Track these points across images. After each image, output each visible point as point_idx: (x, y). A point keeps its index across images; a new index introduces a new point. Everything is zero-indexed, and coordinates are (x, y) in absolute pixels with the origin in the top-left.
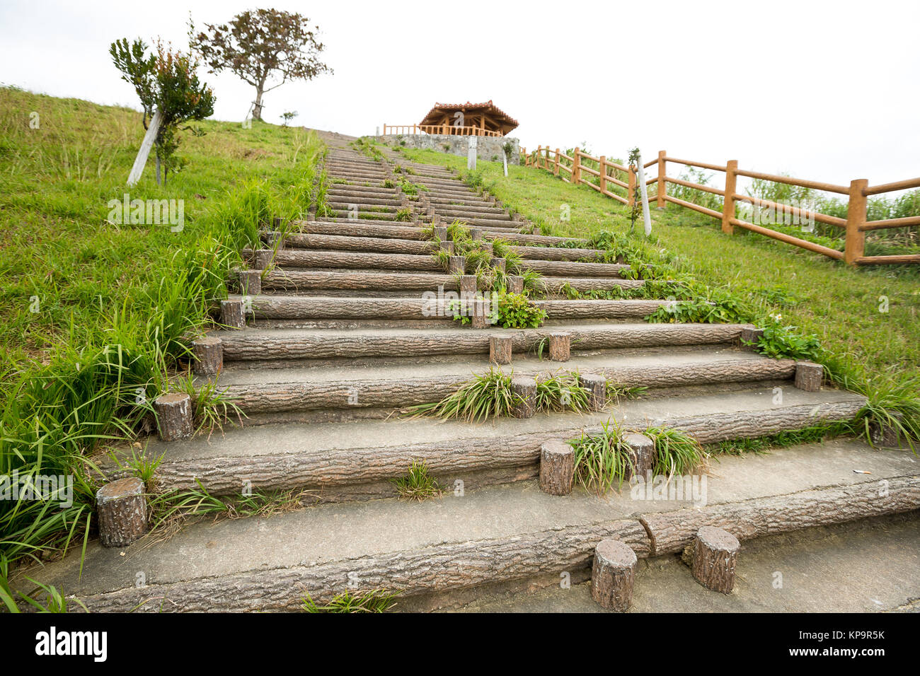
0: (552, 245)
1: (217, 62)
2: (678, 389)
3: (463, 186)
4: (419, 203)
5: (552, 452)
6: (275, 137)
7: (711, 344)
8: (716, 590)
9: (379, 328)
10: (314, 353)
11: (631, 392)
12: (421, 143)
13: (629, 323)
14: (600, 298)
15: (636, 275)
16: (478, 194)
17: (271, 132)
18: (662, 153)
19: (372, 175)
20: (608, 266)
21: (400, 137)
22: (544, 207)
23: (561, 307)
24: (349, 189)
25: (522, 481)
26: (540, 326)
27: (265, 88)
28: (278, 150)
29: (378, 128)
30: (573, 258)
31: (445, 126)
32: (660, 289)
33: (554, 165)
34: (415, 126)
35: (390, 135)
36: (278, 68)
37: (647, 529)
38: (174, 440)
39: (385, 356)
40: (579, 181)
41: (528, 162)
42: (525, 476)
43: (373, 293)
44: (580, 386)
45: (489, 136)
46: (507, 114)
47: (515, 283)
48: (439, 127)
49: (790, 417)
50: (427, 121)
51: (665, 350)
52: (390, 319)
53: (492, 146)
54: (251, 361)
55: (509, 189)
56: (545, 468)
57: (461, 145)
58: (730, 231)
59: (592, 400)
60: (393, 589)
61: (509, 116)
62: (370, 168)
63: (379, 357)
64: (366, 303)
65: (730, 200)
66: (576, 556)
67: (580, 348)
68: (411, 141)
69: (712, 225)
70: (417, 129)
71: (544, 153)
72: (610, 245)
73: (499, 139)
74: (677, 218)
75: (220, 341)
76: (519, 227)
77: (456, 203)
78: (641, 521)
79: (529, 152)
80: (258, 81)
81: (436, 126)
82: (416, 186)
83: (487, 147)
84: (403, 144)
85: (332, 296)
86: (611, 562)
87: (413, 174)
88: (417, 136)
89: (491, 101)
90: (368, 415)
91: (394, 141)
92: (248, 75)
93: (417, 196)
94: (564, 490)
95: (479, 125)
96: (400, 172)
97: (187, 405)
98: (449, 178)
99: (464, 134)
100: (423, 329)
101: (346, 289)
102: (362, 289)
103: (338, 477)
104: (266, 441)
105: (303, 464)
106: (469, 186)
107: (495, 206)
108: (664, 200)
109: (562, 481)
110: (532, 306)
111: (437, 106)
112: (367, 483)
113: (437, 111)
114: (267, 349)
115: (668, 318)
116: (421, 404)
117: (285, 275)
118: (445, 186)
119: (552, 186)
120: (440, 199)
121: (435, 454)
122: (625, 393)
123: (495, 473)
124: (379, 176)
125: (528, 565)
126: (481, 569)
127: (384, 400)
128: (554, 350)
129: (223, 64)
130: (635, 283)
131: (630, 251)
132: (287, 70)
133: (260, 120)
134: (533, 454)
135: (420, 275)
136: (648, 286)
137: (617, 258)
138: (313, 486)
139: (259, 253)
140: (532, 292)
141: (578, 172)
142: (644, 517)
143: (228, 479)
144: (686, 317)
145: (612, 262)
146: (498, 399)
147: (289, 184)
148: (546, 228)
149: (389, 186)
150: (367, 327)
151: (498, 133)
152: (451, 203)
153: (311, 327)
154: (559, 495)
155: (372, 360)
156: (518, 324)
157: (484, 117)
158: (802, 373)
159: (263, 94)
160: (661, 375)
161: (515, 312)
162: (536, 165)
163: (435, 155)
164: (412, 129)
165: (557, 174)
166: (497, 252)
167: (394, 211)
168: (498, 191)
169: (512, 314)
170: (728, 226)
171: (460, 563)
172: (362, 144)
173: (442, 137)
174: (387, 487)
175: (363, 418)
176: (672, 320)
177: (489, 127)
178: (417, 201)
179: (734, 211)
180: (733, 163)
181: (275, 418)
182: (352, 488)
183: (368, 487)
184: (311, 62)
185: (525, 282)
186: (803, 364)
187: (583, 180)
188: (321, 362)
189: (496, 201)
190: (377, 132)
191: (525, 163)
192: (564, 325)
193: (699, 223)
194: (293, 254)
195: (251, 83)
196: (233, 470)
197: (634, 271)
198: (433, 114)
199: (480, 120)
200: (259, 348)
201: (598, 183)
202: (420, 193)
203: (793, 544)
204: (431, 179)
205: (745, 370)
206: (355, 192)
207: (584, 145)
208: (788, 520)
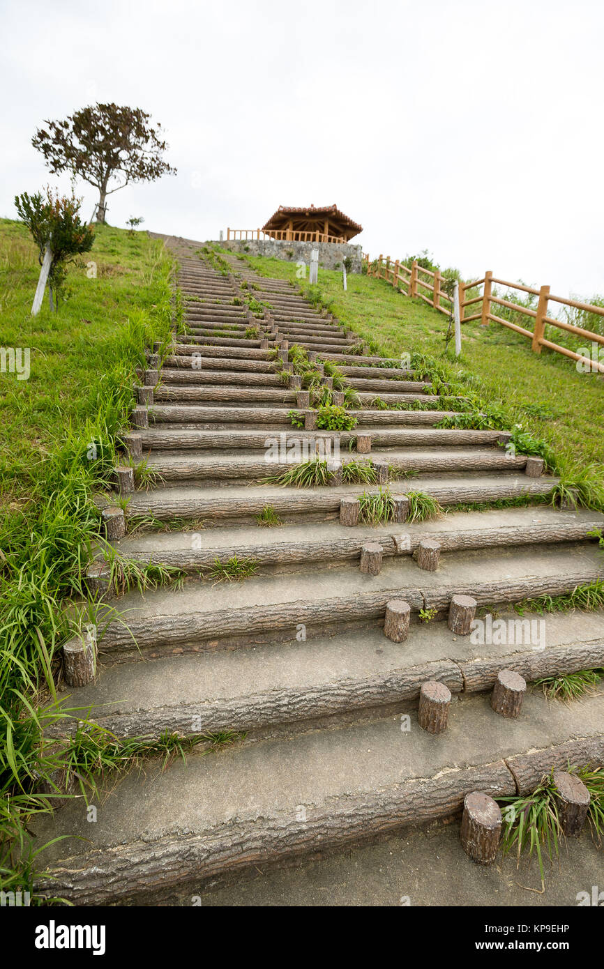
0: (373, 364)
1: (58, 161)
2: (442, 474)
3: (304, 302)
4: (264, 321)
5: (346, 502)
6: (125, 246)
7: (477, 445)
8: (426, 569)
9: (239, 429)
10: (199, 445)
11: (408, 473)
12: (265, 249)
13: (421, 428)
14: (404, 409)
15: (436, 391)
16: (317, 311)
17: (119, 241)
18: (488, 274)
19: (222, 292)
20: (415, 384)
21: (244, 243)
22: (376, 325)
23: (370, 416)
24: (202, 307)
25: (329, 520)
26: (353, 429)
27: (108, 190)
28: (134, 266)
29: (221, 232)
30: (389, 376)
31: (289, 231)
32: (450, 403)
33: (394, 276)
34: (258, 231)
35: (234, 240)
36: (120, 168)
37: (395, 541)
38: (126, 493)
39: (245, 448)
40: (415, 294)
41: (369, 271)
42: (332, 517)
43: (233, 404)
44: (371, 467)
45: (332, 243)
46: (351, 219)
47: (338, 398)
48: (282, 232)
49: (506, 491)
50: (271, 225)
51: (442, 448)
52: (247, 423)
53: (335, 253)
54: (158, 450)
55: (345, 306)
56: (343, 511)
57: (304, 252)
58: (538, 351)
59: (379, 476)
60: (258, 559)
61: (353, 221)
62: (219, 283)
63: (240, 448)
64: (230, 411)
65: (540, 323)
66: (353, 551)
67: (378, 445)
68: (255, 247)
69: (525, 344)
70: (261, 233)
71: (384, 262)
72: (420, 366)
73: (342, 246)
74: (495, 336)
75: (140, 437)
76: (351, 345)
77: (297, 321)
78: (392, 538)
79: (371, 260)
80: (100, 183)
81: (279, 231)
82: (262, 304)
83: (330, 254)
84: (247, 249)
85: (204, 406)
86: (369, 550)
87: (259, 290)
88: (261, 241)
89: (335, 205)
90: (236, 483)
91: (237, 246)
92: (91, 176)
93: (262, 314)
94: (353, 523)
95: (322, 230)
96: (247, 288)
97: (132, 473)
98: (291, 294)
99: (307, 240)
100: (270, 430)
101: (213, 400)
102: (226, 401)
103: (224, 512)
104: (179, 494)
105: (204, 504)
106: (310, 303)
107: (332, 324)
108: (488, 318)
109: (351, 518)
110: (347, 415)
111: (281, 209)
112: (240, 517)
113: (281, 215)
114: (169, 442)
115: (450, 425)
116: (270, 477)
117: (169, 390)
118: (288, 303)
119: (387, 301)
120: (283, 317)
121: (279, 502)
122: (404, 474)
123: (314, 515)
124: (228, 292)
125: (327, 553)
126: (302, 553)
127: (246, 473)
128: (360, 445)
129: (65, 164)
130: (433, 398)
131: (435, 371)
132: (129, 170)
133: (105, 223)
134: (337, 505)
135: (267, 391)
136: (442, 401)
137: (424, 377)
138: (210, 517)
139: (148, 373)
140: (351, 404)
141: (415, 286)
142: (395, 536)
143: (164, 511)
144: (464, 425)
145: (420, 380)
146: (317, 475)
147: (151, 303)
148: (374, 347)
149: (237, 303)
150: (231, 428)
151: (342, 239)
152: (292, 321)
153: (192, 428)
154: (350, 526)
155: (236, 450)
156: (337, 427)
157: (328, 221)
158: (529, 465)
159: (107, 196)
160: (429, 463)
161: (336, 419)
162: (377, 274)
163: (278, 265)
164: (255, 234)
165: (396, 286)
166: (327, 372)
167: (243, 329)
168: (335, 308)
169: (333, 420)
170: (537, 346)
171: (291, 550)
172: (208, 253)
173: (285, 243)
174: (250, 520)
175: (233, 485)
176: (453, 427)
177: (332, 232)
178: (263, 318)
179: (543, 332)
180: (546, 289)
181: (180, 483)
182: (231, 520)
183: (240, 519)
184: (153, 162)
185: (345, 397)
186: (532, 459)
187: (419, 294)
188: (203, 451)
189: (333, 318)
190: (221, 236)
191: (366, 271)
192: (372, 429)
193: (514, 341)
194: (172, 373)
195: (93, 184)
196: (166, 506)
197: (434, 388)
198: (277, 218)
199: (324, 224)
200: (163, 442)
201: (431, 297)
202: (265, 311)
203: (482, 556)
204: (274, 296)
205: (490, 462)
206: (208, 310)
207: (425, 253)
208: (477, 541)
